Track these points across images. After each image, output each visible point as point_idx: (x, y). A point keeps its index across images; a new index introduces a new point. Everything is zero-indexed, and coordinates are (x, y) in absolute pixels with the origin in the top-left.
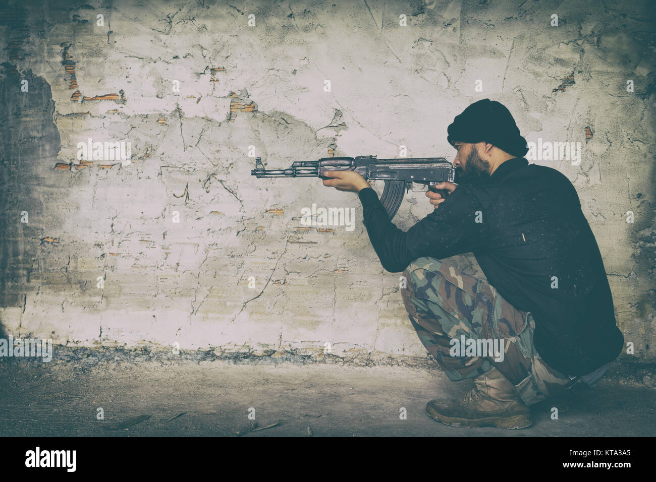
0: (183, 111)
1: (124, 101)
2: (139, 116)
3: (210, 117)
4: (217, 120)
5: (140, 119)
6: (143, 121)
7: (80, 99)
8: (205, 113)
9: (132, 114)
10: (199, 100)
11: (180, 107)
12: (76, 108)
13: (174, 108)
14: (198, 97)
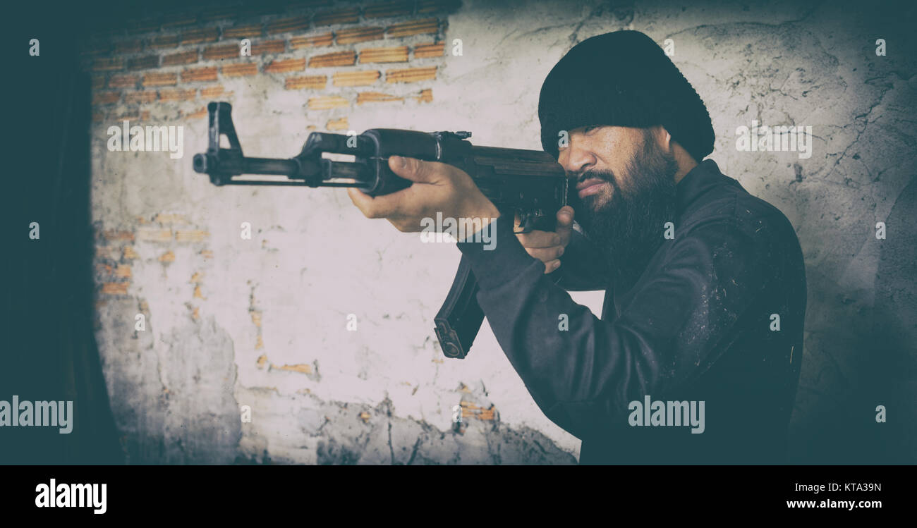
0: (394, 404)
1: (318, 377)
2: (336, 403)
3: (429, 421)
4: (438, 427)
5: (337, 408)
6: (340, 412)
7: (266, 366)
8: (422, 414)
9: (327, 400)
10: (415, 390)
11: (391, 397)
12: (261, 379)
13: (382, 399)
14: (414, 386)
